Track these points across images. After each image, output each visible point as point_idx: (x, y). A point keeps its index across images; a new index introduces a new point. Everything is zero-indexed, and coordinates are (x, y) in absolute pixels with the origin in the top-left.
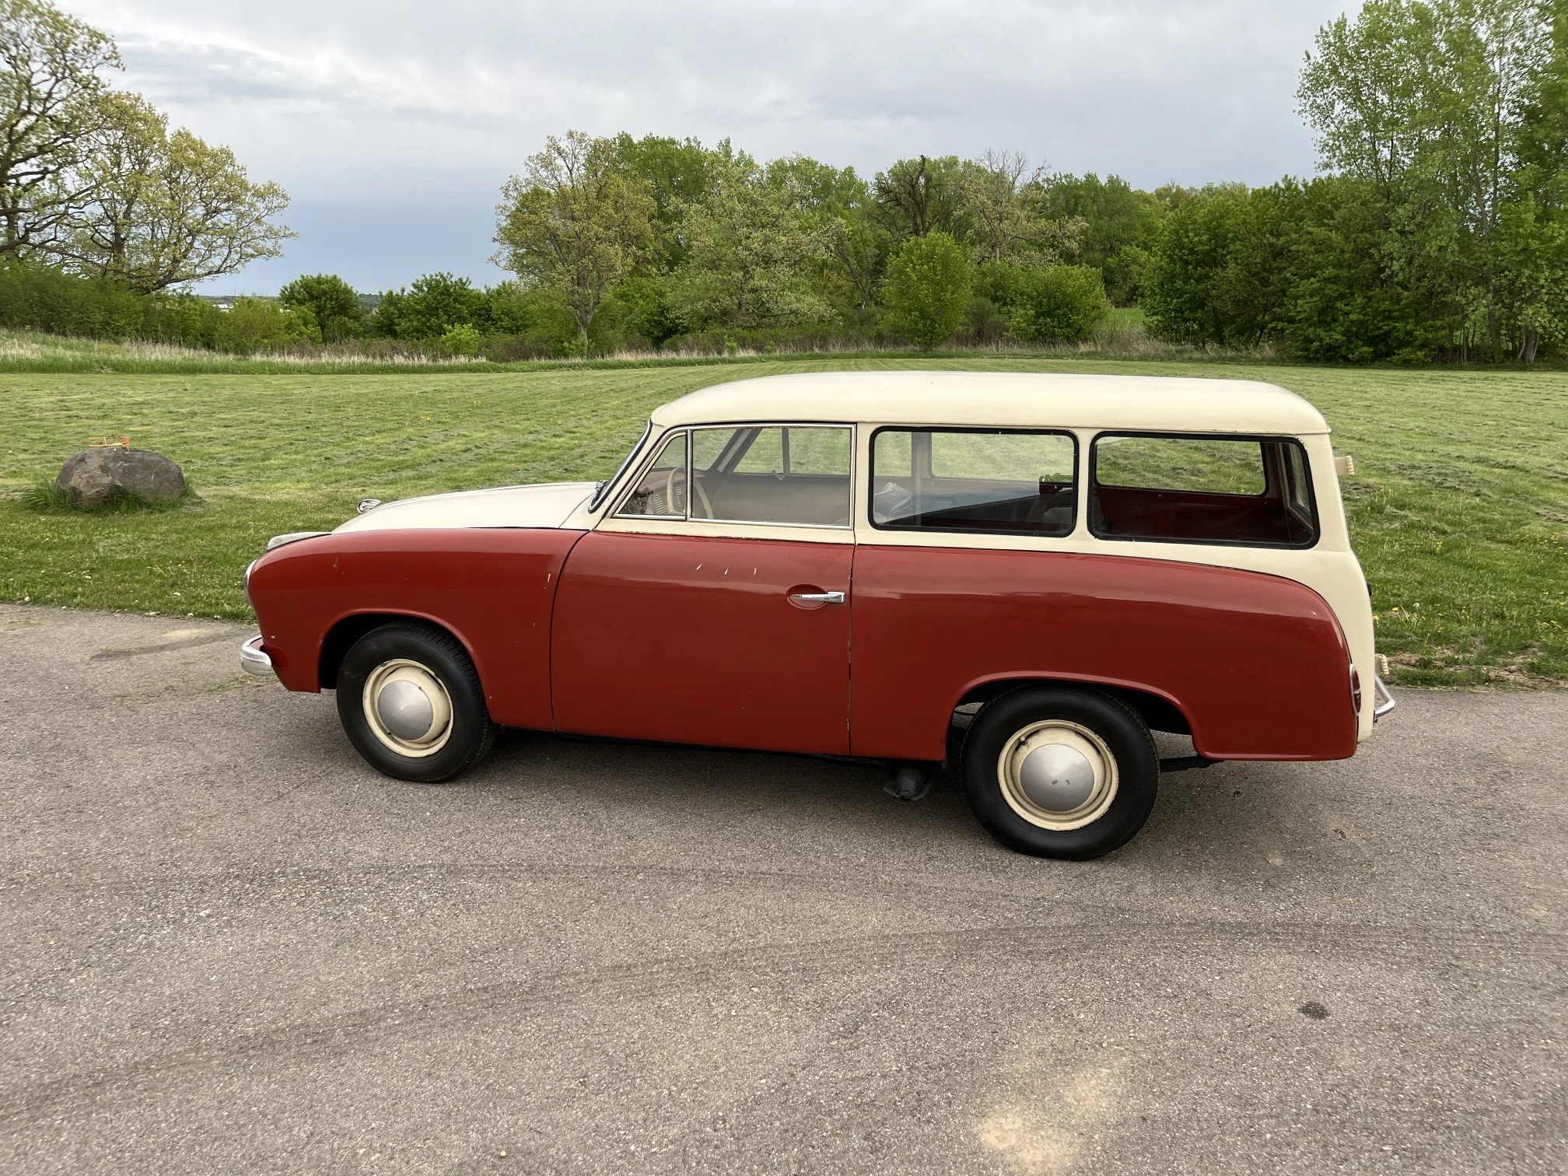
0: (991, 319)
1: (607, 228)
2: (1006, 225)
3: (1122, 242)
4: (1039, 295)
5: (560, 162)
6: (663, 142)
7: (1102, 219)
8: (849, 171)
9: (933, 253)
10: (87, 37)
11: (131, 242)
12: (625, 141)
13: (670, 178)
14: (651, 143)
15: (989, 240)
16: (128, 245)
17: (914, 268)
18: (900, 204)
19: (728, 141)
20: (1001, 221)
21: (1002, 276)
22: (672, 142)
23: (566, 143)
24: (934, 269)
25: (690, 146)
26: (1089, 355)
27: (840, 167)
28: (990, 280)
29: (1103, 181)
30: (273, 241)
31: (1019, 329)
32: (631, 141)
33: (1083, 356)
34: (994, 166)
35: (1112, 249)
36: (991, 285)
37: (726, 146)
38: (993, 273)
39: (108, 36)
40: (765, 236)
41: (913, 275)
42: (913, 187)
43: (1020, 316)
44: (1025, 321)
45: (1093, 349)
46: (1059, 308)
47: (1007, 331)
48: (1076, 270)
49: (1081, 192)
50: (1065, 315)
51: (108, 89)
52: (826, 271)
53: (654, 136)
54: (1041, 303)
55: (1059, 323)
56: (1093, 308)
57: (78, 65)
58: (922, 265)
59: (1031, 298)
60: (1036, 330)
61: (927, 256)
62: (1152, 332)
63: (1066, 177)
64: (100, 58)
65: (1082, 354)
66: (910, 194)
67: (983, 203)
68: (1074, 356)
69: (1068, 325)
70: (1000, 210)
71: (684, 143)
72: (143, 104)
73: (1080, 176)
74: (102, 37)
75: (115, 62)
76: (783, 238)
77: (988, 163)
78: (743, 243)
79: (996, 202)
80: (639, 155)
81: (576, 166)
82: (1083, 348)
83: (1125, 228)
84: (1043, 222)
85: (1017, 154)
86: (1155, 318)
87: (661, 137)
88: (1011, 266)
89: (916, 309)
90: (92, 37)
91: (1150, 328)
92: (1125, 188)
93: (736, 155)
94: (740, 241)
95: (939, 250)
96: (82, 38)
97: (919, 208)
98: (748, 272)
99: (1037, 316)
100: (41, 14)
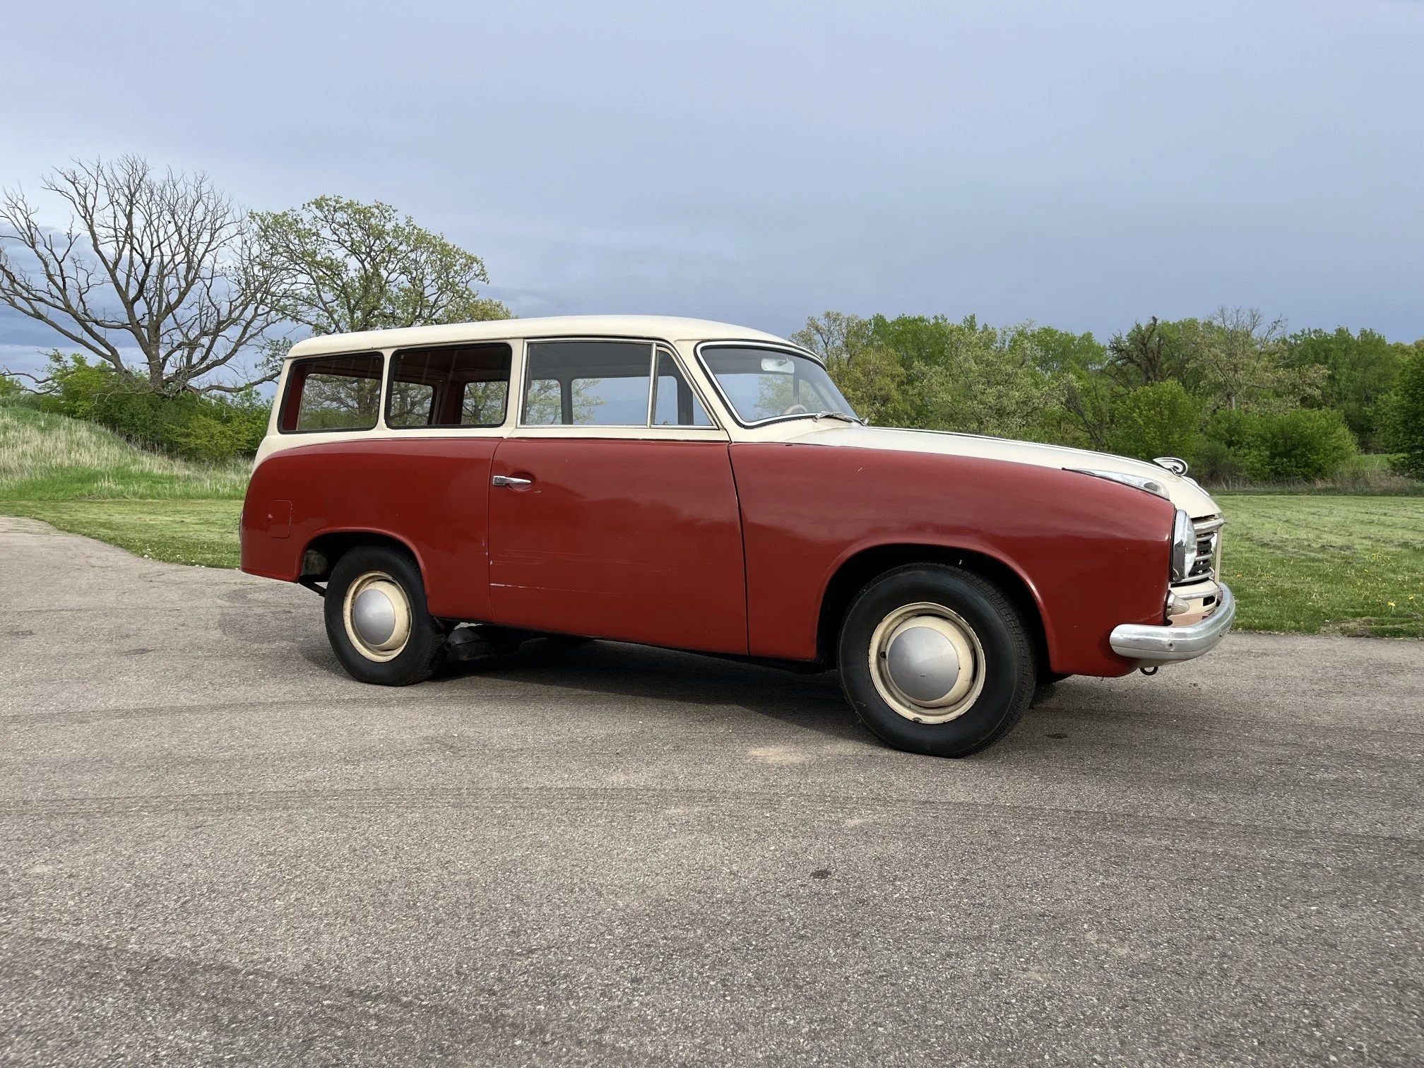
0: (1224, 461)
1: (855, 390)
2: (1241, 376)
3: (1378, 391)
4: (1274, 436)
5: (817, 337)
6: (915, 320)
7: (1355, 370)
8: (1088, 337)
9: (1160, 399)
10: (464, 260)
11: (486, 412)
12: (879, 322)
13: (919, 350)
14: (903, 321)
15: (1225, 390)
16: (484, 415)
17: (1141, 413)
18: (1132, 361)
19: (973, 317)
20: (1236, 371)
21: (1238, 422)
22: (921, 320)
23: (824, 322)
24: (1161, 413)
25: (937, 324)
26: (1327, 492)
27: (1078, 333)
28: (1225, 425)
29: (1355, 334)
30: (588, 408)
31: (1253, 469)
32: (884, 320)
33: (1320, 492)
34: (1228, 323)
35: (1368, 398)
36: (1226, 431)
37: (971, 323)
38: (1228, 420)
39: (479, 259)
40: (999, 391)
41: (1140, 420)
42: (1145, 345)
43: (1253, 457)
44: (1259, 462)
45: (1330, 485)
46: (1296, 448)
47: (1241, 471)
48: (1316, 413)
49: (1331, 345)
50: (1303, 455)
51: (476, 298)
52: (1063, 425)
53: (907, 316)
54: (1276, 445)
55: (1297, 463)
56: (1334, 448)
57: (457, 280)
58: (1150, 410)
59: (1264, 440)
60: (1272, 470)
61: (1153, 403)
62: (1396, 468)
63: (1315, 331)
64: (472, 275)
65: (1319, 490)
66: (1141, 350)
67: (1216, 356)
68: (1310, 492)
69: (1307, 465)
70: (1235, 361)
71: (932, 321)
72: (502, 309)
73: (1330, 331)
74: (474, 260)
75: (482, 278)
76: (1017, 394)
77: (1221, 320)
78: (979, 398)
79: (1230, 355)
80: (892, 333)
81: (831, 340)
82: (1320, 485)
83: (1381, 377)
84: (1281, 372)
85: (1251, 310)
86: (1402, 455)
87: (912, 316)
88: (1247, 412)
89: (1144, 451)
90: (467, 260)
91: (1394, 465)
92: (1380, 341)
93: (979, 327)
94: (976, 397)
95: (1167, 397)
96: (461, 261)
97: (1151, 364)
98: (982, 423)
99: (1273, 456)
100: (435, 246)
